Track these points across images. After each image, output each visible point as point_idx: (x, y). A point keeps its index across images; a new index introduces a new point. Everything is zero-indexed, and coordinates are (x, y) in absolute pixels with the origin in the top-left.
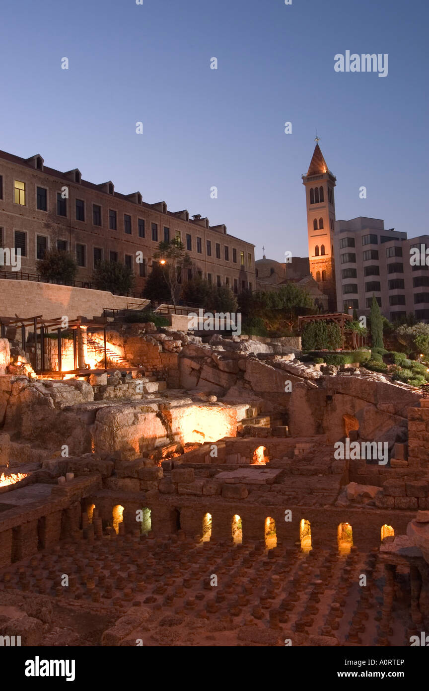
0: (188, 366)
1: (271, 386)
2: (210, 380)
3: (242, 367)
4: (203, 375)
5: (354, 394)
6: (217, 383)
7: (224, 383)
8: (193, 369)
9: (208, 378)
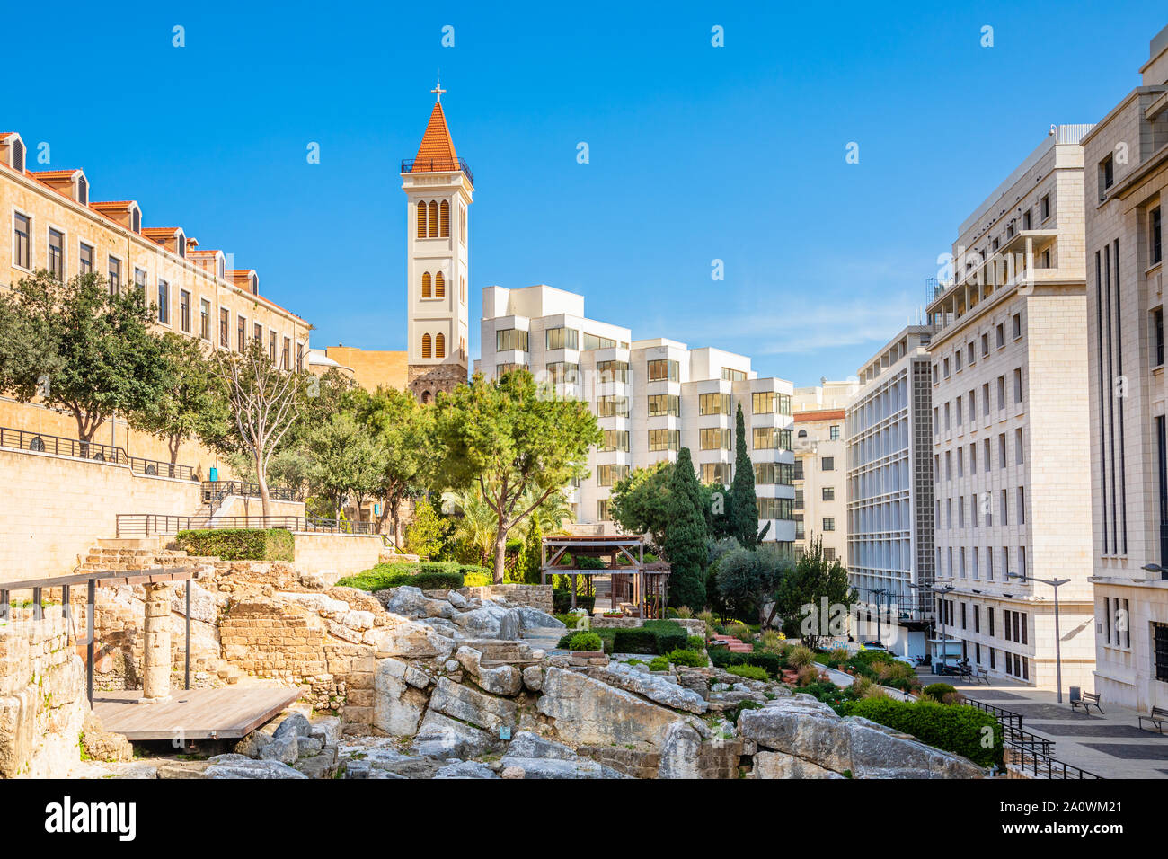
0: (396, 678)
1: (603, 729)
2: (455, 714)
3: (535, 684)
4: (436, 701)
5: (799, 752)
6: (471, 720)
7: (491, 721)
8: (410, 686)
9: (448, 709)
